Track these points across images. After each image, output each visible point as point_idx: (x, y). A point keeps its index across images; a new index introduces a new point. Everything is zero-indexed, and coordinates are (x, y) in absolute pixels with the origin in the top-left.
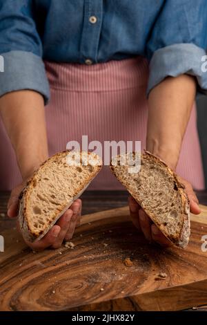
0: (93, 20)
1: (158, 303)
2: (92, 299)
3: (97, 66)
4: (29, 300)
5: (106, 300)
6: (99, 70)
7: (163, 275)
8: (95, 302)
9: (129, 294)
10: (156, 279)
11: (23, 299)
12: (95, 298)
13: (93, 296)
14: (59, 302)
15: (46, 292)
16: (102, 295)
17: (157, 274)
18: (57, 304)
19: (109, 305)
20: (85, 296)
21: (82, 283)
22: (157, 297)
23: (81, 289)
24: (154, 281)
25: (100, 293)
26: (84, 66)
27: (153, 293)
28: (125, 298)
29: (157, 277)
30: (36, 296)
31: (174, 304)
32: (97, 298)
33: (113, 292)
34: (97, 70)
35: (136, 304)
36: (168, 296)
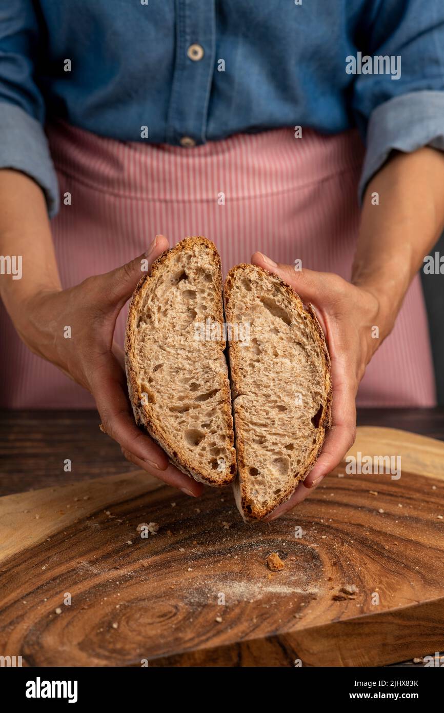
0: (195, 53)
1: (340, 649)
2: (196, 641)
3: (207, 147)
4: (62, 644)
5: (227, 643)
6: (211, 154)
7: (349, 588)
8: (203, 647)
9: (277, 630)
10: (336, 598)
11: (50, 640)
12: (204, 638)
13: (199, 635)
14: (127, 647)
15: (99, 626)
16: (219, 633)
17: (338, 588)
18: (121, 652)
19: (234, 655)
20: (180, 635)
21: (176, 607)
22: (337, 636)
23: (175, 620)
24: (330, 602)
25: (215, 628)
26: (178, 150)
27: (327, 627)
28: (269, 639)
29: (337, 593)
30: (77, 634)
31: (374, 652)
32: (207, 640)
33: (243, 626)
34: (206, 155)
35: (293, 651)
36: (360, 634)
